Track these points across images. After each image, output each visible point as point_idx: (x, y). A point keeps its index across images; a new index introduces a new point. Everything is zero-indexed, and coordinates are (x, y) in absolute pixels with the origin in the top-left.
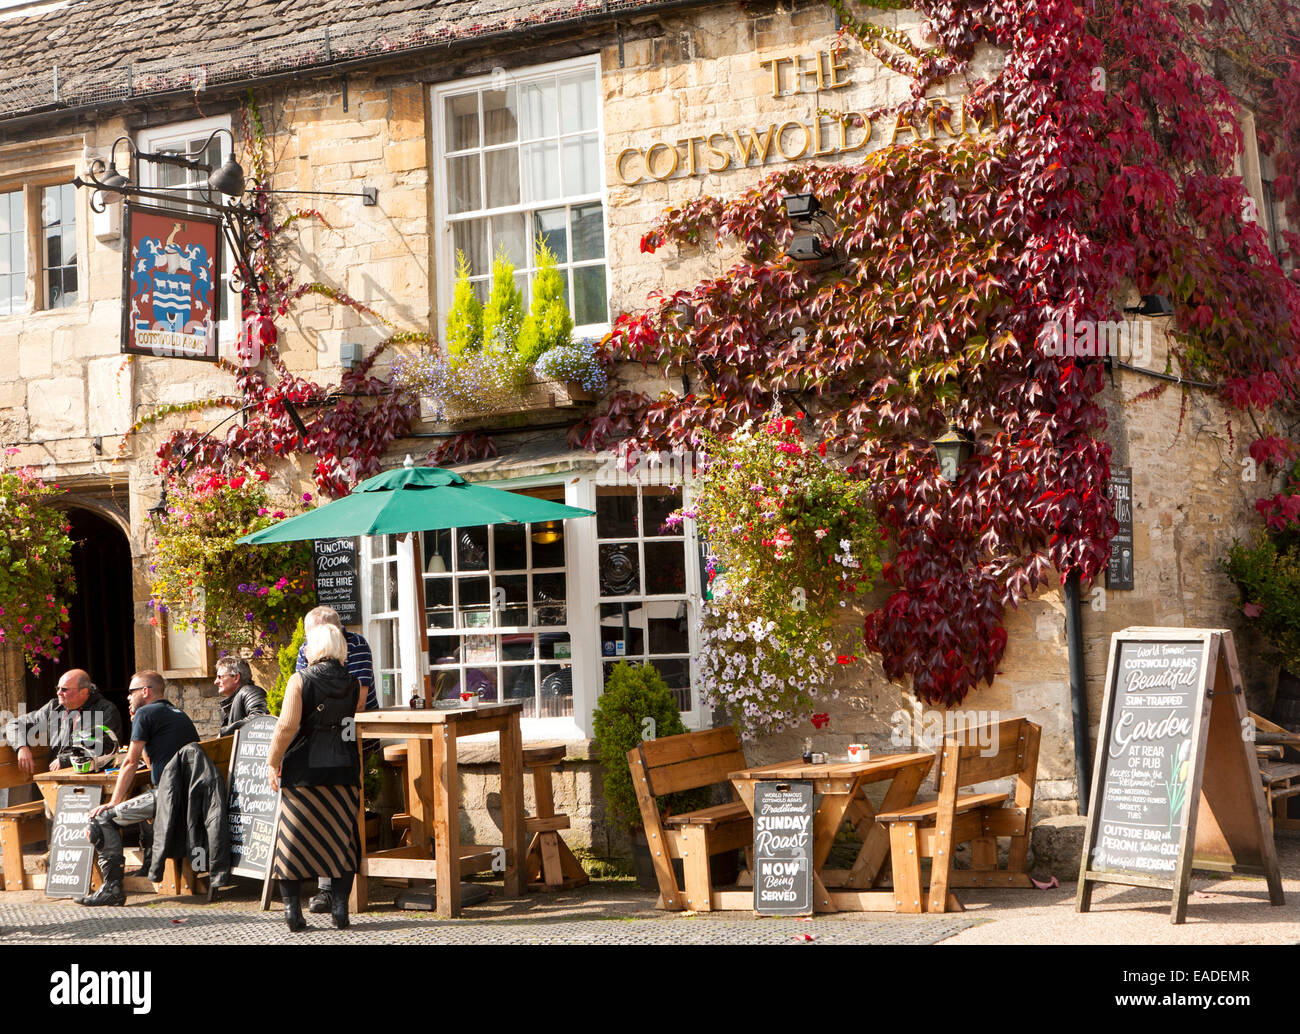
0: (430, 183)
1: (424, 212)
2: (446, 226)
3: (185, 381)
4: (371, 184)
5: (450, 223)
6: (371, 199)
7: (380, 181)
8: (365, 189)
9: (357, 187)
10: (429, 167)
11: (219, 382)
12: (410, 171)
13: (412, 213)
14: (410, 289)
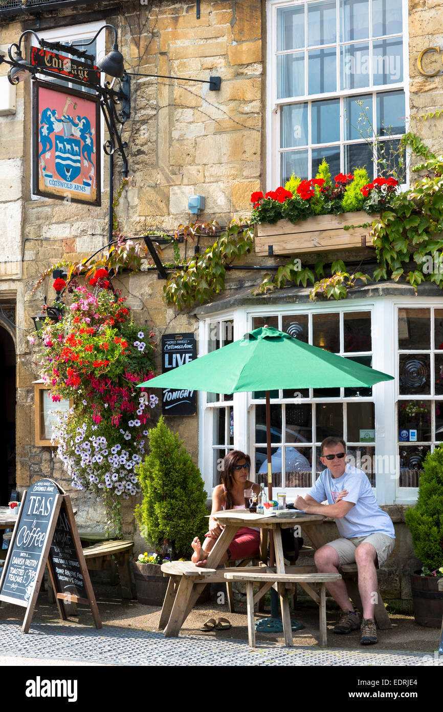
0: (264, 74)
1: (259, 95)
2: (274, 107)
3: (63, 222)
4: (215, 74)
5: (277, 105)
6: (215, 84)
7: (223, 71)
8: (211, 78)
9: (206, 76)
10: (263, 62)
11: (90, 224)
12: (248, 65)
13: (249, 96)
14: (245, 156)
